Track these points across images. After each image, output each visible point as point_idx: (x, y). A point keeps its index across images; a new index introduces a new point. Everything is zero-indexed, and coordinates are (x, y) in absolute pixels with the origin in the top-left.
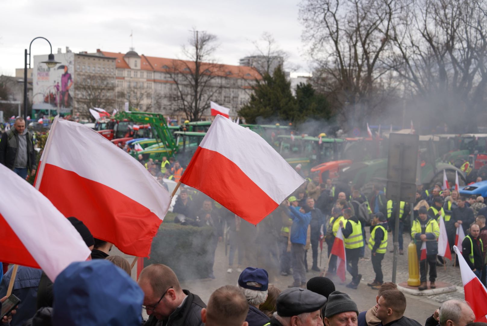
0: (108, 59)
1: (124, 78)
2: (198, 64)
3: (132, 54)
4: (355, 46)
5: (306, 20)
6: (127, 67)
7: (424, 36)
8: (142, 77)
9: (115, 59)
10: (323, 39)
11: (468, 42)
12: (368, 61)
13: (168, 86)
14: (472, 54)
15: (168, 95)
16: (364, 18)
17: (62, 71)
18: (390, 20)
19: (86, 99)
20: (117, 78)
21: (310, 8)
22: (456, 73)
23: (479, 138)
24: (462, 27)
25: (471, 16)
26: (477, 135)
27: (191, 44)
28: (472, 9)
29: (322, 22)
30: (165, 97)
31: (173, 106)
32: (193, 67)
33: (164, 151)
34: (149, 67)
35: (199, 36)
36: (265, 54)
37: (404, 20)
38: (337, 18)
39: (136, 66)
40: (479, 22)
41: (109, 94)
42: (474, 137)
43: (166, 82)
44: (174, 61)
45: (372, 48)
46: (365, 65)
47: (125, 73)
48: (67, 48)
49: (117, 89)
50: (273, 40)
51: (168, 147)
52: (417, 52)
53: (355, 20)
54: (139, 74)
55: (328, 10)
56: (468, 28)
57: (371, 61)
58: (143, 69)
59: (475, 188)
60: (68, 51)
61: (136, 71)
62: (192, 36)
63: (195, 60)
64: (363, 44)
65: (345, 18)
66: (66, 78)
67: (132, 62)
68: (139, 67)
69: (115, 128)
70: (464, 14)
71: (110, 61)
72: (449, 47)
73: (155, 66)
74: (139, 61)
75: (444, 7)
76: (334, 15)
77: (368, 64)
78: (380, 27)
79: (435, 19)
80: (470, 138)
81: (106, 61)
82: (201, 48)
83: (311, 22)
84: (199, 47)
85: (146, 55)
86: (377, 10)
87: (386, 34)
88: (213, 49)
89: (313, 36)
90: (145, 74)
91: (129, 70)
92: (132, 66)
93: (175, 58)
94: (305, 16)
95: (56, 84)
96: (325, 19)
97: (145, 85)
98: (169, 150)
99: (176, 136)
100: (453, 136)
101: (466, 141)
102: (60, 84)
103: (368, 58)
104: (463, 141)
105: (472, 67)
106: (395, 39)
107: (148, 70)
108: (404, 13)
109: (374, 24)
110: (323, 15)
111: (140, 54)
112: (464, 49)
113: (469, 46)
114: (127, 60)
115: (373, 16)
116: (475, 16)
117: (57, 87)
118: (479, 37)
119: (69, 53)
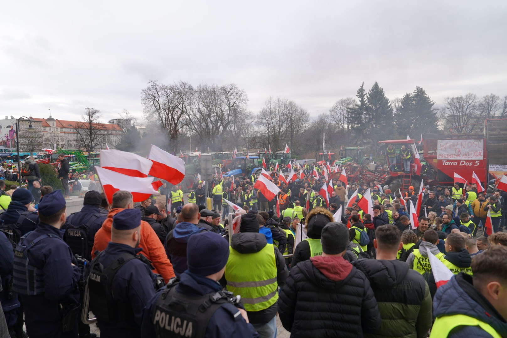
0: (37, 122)
1: (47, 131)
2: (91, 123)
3: (51, 119)
4: (168, 115)
5: (145, 104)
6: (49, 126)
7: (198, 111)
8: (57, 131)
9: (41, 122)
10: (153, 113)
11: (217, 113)
12: (175, 122)
13: (75, 135)
14: (218, 118)
15: (76, 140)
16: (172, 103)
17: (10, 129)
18: (183, 104)
19: (26, 143)
20: (43, 131)
21: (147, 98)
22: (213, 127)
23: (225, 153)
24: (214, 107)
25: (217, 103)
26: (224, 152)
27: (87, 114)
28: (217, 100)
29: (152, 105)
30: (74, 141)
31: (79, 145)
32: (88, 126)
33: (84, 167)
34: (61, 126)
35: (90, 111)
36: (125, 118)
37: (190, 105)
38: (159, 103)
39: (53, 125)
40: (220, 105)
41: (40, 140)
42: (222, 153)
43: (74, 133)
44: (77, 123)
45: (176, 117)
46: (173, 124)
47: (48, 129)
48: (11, 116)
49: (44, 138)
50: (128, 113)
51: (85, 165)
52: (196, 118)
53: (167, 104)
54: (55, 129)
55: (155, 99)
56: (217, 108)
57: (176, 122)
58: (57, 127)
59: (228, 174)
60: (12, 118)
61: (54, 128)
62: (87, 111)
63: (89, 121)
64: (172, 114)
65: (163, 103)
66: (12, 132)
67: (51, 123)
68: (55, 126)
69: (50, 158)
70: (214, 102)
71: (38, 123)
72: (209, 116)
73: (64, 125)
74: (55, 123)
75: (206, 99)
76: (158, 102)
77: (175, 123)
78: (179, 107)
79: (203, 104)
80: (221, 153)
81: (36, 123)
82: (92, 116)
83: (147, 105)
84: (91, 116)
85: (58, 119)
86: (177, 99)
87: (182, 110)
88: (98, 117)
89: (149, 111)
90: (59, 129)
91: (50, 127)
92: (51, 125)
93: (78, 121)
94: (144, 102)
95: (6, 135)
96: (154, 103)
97: (60, 135)
98: (86, 167)
99: (89, 160)
100: (214, 153)
101: (220, 155)
102: (9, 136)
103: (174, 121)
104: (218, 155)
105: (219, 124)
106: (186, 112)
107: (60, 127)
108: (189, 101)
109: (176, 106)
110: (153, 102)
111: (55, 119)
112: (215, 116)
113: (217, 115)
114: (48, 122)
115: (175, 102)
116: (219, 103)
117: (7, 137)
118: (221, 111)
119: (13, 119)
